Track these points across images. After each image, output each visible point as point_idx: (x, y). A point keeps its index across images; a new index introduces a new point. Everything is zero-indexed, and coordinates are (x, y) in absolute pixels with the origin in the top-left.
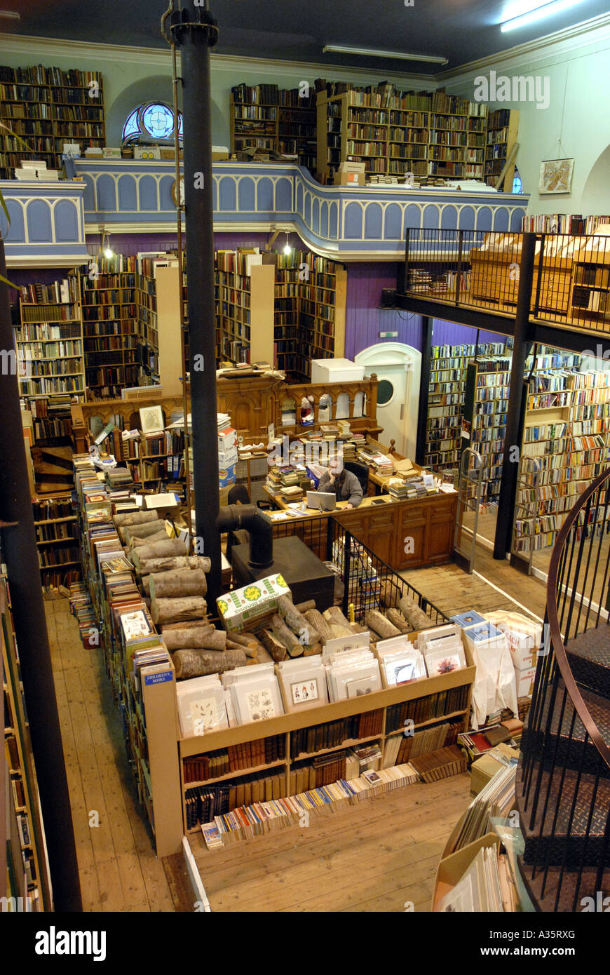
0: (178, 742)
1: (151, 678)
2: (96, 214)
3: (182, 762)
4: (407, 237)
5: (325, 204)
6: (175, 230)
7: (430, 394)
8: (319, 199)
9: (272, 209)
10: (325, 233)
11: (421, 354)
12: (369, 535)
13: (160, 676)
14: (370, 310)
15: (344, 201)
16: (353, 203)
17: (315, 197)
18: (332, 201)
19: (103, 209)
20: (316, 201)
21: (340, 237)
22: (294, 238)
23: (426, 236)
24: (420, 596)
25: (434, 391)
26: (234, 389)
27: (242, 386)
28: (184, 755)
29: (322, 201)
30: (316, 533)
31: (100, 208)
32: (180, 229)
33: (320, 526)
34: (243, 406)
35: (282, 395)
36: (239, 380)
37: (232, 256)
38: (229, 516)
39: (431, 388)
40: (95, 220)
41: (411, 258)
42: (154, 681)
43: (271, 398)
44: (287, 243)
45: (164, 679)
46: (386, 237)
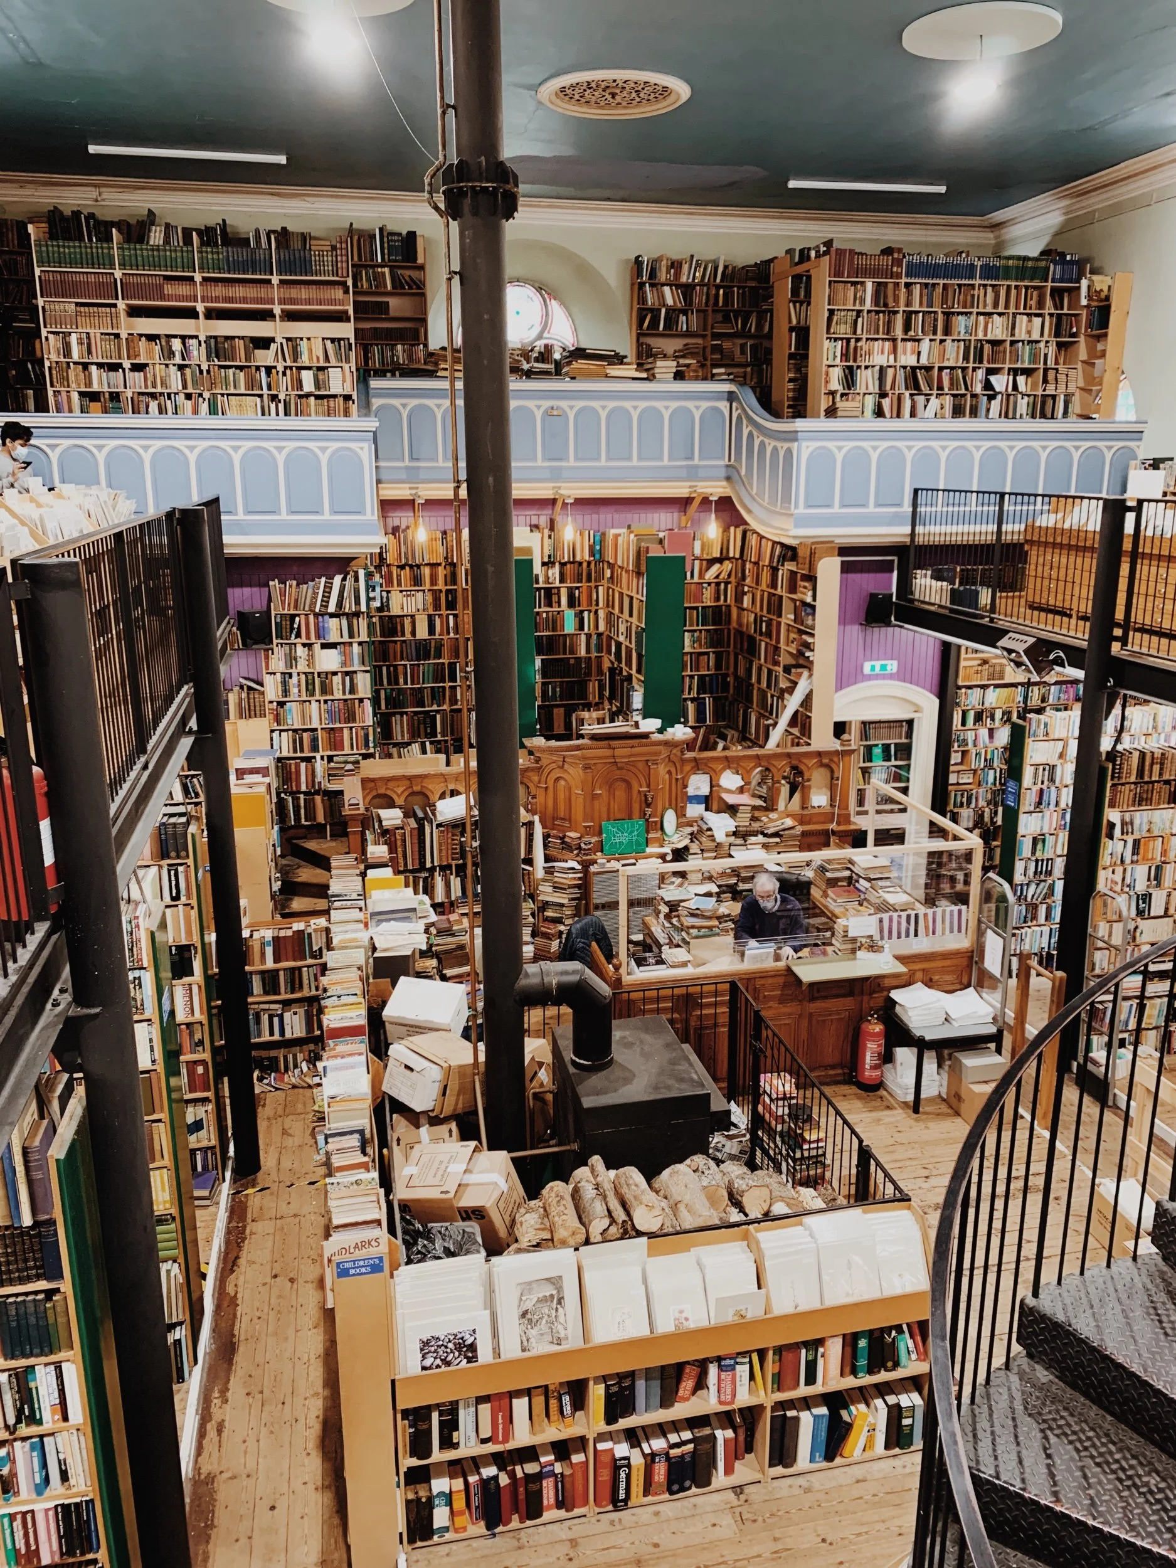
0: (393, 1382)
1: (347, 1265)
2: (407, 468)
4: (915, 505)
5: (775, 449)
7: (952, 768)
8: (767, 441)
9: (691, 458)
10: (773, 500)
11: (937, 701)
13: (361, 1263)
14: (848, 628)
15: (804, 444)
16: (819, 448)
17: (761, 438)
18: (786, 445)
19: (418, 459)
20: (762, 444)
21: (796, 507)
22: (725, 506)
23: (951, 501)
24: (861, 1141)
25: (961, 763)
26: (607, 757)
27: (618, 752)
28: (400, 1406)
29: (770, 444)
30: (709, 1005)
31: (412, 458)
33: (716, 994)
34: (623, 785)
35: (687, 768)
36: (614, 743)
37: (617, 536)
38: (535, 981)
39: (955, 758)
40: (404, 476)
41: (920, 540)
42: (352, 1272)
43: (669, 772)
44: (713, 515)
45: (369, 1269)
46: (878, 505)
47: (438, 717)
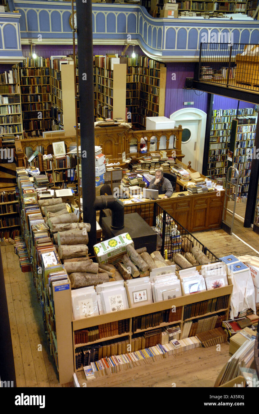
0: (72, 322)
1: (58, 288)
2: (27, 33)
3: (74, 333)
4: (201, 48)
5: (155, 29)
6: (72, 43)
7: (211, 136)
8: (152, 26)
9: (125, 32)
10: (154, 46)
11: (206, 114)
12: (176, 213)
13: (62, 287)
14: (179, 90)
15: (166, 27)
16: (171, 28)
17: (149, 25)
18: (159, 27)
19: (31, 30)
20: (150, 27)
21: (163, 48)
22: (137, 48)
23: (211, 47)
24: (203, 246)
25: (213, 135)
26: (104, 133)
27: (108, 131)
28: (75, 329)
29: (153, 27)
30: (147, 211)
31: (29, 30)
32: (74, 43)
33: (150, 207)
34: (109, 142)
35: (130, 136)
36: (106, 128)
37: (103, 58)
38: (100, 201)
39: (212, 133)
40: (27, 36)
41: (202, 60)
42: (60, 289)
43: (124, 138)
44: (134, 51)
45: (65, 288)
46: (189, 48)
47: (41, 121)
